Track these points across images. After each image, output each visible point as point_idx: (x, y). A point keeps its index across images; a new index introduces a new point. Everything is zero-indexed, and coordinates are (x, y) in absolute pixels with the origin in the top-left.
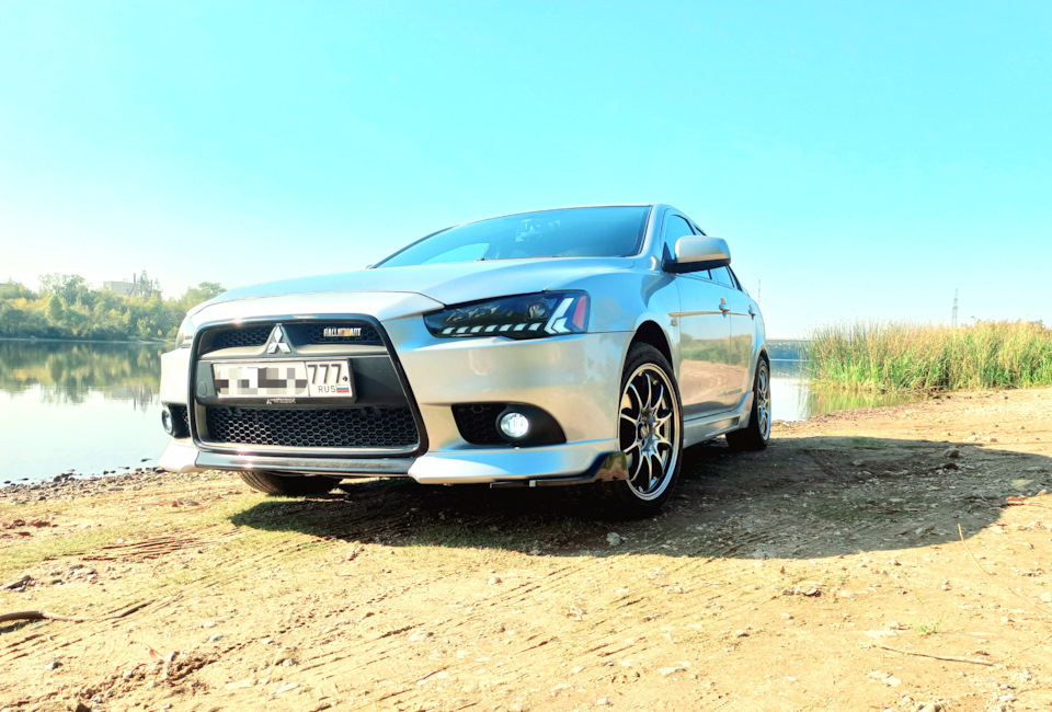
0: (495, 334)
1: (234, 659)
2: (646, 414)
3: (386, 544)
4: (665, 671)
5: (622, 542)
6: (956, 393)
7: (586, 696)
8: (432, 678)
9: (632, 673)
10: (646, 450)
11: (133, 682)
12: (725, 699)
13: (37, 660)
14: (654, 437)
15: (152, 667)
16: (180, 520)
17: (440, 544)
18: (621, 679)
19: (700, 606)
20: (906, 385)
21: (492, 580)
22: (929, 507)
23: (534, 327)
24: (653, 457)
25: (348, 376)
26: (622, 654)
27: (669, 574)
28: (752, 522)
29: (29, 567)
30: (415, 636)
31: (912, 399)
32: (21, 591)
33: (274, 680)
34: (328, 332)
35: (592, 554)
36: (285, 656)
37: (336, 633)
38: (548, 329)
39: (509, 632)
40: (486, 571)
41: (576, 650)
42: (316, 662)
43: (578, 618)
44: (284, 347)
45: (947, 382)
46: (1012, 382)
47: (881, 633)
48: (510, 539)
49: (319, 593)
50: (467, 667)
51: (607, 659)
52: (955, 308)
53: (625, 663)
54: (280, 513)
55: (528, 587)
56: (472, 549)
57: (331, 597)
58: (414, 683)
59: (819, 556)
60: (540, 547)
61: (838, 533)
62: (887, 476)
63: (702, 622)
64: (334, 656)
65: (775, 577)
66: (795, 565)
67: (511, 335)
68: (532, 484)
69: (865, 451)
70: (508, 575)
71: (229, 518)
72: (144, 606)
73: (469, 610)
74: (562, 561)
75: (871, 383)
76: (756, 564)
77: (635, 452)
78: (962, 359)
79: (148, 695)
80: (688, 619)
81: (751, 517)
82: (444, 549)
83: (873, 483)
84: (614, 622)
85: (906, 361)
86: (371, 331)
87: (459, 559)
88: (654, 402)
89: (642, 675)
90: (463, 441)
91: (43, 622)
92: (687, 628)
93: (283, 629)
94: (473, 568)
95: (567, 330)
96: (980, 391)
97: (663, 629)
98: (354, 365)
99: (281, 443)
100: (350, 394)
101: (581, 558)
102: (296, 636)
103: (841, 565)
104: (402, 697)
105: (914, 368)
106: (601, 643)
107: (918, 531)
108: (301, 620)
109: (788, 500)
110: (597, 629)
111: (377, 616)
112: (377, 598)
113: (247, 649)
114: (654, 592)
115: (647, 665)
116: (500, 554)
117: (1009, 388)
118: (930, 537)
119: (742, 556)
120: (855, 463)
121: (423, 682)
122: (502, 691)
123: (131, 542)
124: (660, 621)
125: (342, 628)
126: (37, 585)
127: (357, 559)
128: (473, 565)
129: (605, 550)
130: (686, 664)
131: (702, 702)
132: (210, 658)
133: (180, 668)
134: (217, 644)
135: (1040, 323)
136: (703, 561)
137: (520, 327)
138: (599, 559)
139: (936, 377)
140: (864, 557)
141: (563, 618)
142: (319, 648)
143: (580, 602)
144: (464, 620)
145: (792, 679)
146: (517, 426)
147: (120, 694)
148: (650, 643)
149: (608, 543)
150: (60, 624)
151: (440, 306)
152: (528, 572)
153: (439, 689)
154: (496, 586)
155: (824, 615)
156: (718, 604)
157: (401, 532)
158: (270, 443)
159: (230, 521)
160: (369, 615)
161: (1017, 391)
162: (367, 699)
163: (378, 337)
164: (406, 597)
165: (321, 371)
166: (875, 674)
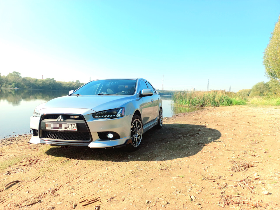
0: (106, 117)
1: (62, 189)
2: (136, 129)
3: (83, 160)
4: (139, 188)
5: (131, 157)
6: (206, 108)
7: (126, 193)
8: (99, 191)
9: (133, 188)
10: (136, 136)
11: (45, 195)
12: (148, 192)
13: (23, 191)
14: (137, 134)
15: (47, 192)
16: (34, 153)
17: (94, 160)
18: (131, 189)
19: (145, 173)
20: (195, 106)
21: (107, 169)
22: (190, 146)
23: (114, 116)
24: (137, 138)
25: (76, 126)
26: (132, 184)
27: (140, 166)
28: (156, 151)
29: (7, 169)
30: (94, 182)
31: (196, 109)
32: (9, 175)
33: (71, 193)
34: (71, 117)
35: (125, 161)
36: (72, 188)
37: (79, 182)
38: (117, 116)
39: (112, 181)
40: (105, 167)
41: (124, 184)
42: (78, 189)
43: (124, 177)
44: (62, 120)
45: (204, 105)
46: (218, 105)
47: (175, 178)
48: (109, 158)
49: (73, 173)
50: (105, 189)
51: (129, 186)
52: (208, 84)
53: (132, 186)
54: (56, 151)
55: (113, 170)
56: (101, 161)
57: (76, 174)
58: (97, 192)
59: (168, 160)
60: (115, 160)
61: (172, 154)
62: (185, 136)
63: (145, 177)
64: (81, 187)
65: (159, 166)
66: (163, 162)
67: (110, 118)
68: (114, 148)
69: (182, 128)
70: (110, 167)
71: (45, 153)
72: (38, 178)
73: (103, 176)
74: (120, 163)
75: (187, 105)
76: (156, 162)
77: (134, 137)
78: (207, 100)
79: (50, 197)
80: (143, 176)
81: (156, 150)
82: (95, 161)
83: (181, 139)
84: (130, 178)
85: (195, 100)
86: (81, 117)
87: (99, 164)
88: (137, 127)
89: (135, 188)
90: (100, 139)
91: (19, 183)
92: (143, 178)
93: (69, 182)
94: (102, 166)
95: (121, 116)
96: (211, 107)
97: (139, 179)
98: (77, 124)
99: (60, 139)
100: (76, 130)
101: (123, 162)
102: (72, 184)
103: (171, 162)
104: (95, 195)
105: (197, 102)
106: (128, 183)
107: (187, 153)
108: (72, 180)
109: (164, 144)
110: (127, 179)
111: (86, 178)
112: (85, 174)
113: (64, 186)
114: (137, 170)
115: (136, 186)
116: (107, 162)
117: (217, 107)
118: (188, 155)
119: (154, 160)
120: (179, 132)
121: (98, 192)
122: (112, 193)
123: (25, 160)
124: (138, 177)
125: (80, 181)
126: (12, 173)
127: (78, 164)
128: (102, 165)
129: (128, 160)
130: (142, 186)
131: (144, 193)
132: (58, 189)
133: (53, 191)
134: (57, 186)
135: (225, 90)
136: (146, 162)
137: (111, 116)
138: (127, 162)
139: (201, 104)
140: (175, 160)
141: (121, 177)
142: (77, 186)
143: (124, 173)
144: (103, 178)
145: (159, 188)
146: (111, 136)
147: (44, 197)
148: (136, 182)
149: (128, 158)
150: (23, 183)
151: (95, 112)
152: (113, 167)
153: (101, 193)
154: (107, 170)
155: (166, 174)
156: (148, 173)
157: (85, 156)
158: (57, 139)
159: (46, 154)
160: (85, 178)
161: (219, 107)
162: (89, 196)
163: (82, 118)
164: (90, 174)
165: (70, 125)
166: (172, 186)
